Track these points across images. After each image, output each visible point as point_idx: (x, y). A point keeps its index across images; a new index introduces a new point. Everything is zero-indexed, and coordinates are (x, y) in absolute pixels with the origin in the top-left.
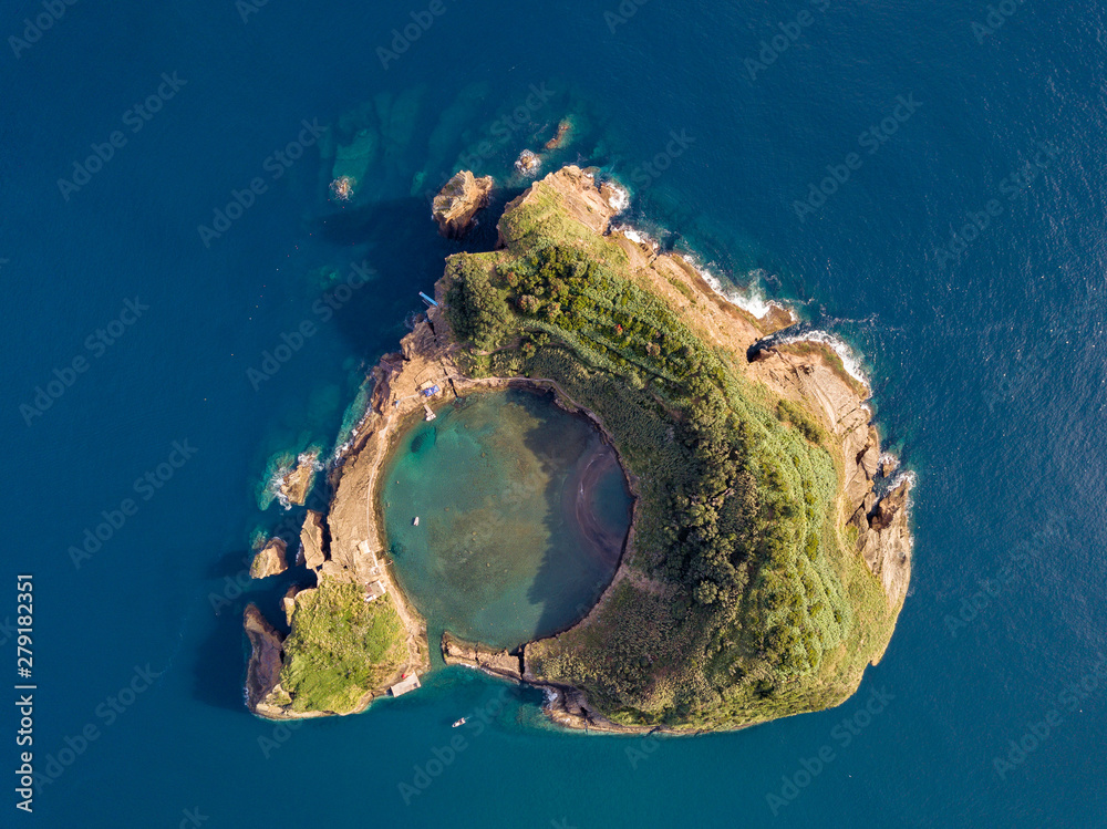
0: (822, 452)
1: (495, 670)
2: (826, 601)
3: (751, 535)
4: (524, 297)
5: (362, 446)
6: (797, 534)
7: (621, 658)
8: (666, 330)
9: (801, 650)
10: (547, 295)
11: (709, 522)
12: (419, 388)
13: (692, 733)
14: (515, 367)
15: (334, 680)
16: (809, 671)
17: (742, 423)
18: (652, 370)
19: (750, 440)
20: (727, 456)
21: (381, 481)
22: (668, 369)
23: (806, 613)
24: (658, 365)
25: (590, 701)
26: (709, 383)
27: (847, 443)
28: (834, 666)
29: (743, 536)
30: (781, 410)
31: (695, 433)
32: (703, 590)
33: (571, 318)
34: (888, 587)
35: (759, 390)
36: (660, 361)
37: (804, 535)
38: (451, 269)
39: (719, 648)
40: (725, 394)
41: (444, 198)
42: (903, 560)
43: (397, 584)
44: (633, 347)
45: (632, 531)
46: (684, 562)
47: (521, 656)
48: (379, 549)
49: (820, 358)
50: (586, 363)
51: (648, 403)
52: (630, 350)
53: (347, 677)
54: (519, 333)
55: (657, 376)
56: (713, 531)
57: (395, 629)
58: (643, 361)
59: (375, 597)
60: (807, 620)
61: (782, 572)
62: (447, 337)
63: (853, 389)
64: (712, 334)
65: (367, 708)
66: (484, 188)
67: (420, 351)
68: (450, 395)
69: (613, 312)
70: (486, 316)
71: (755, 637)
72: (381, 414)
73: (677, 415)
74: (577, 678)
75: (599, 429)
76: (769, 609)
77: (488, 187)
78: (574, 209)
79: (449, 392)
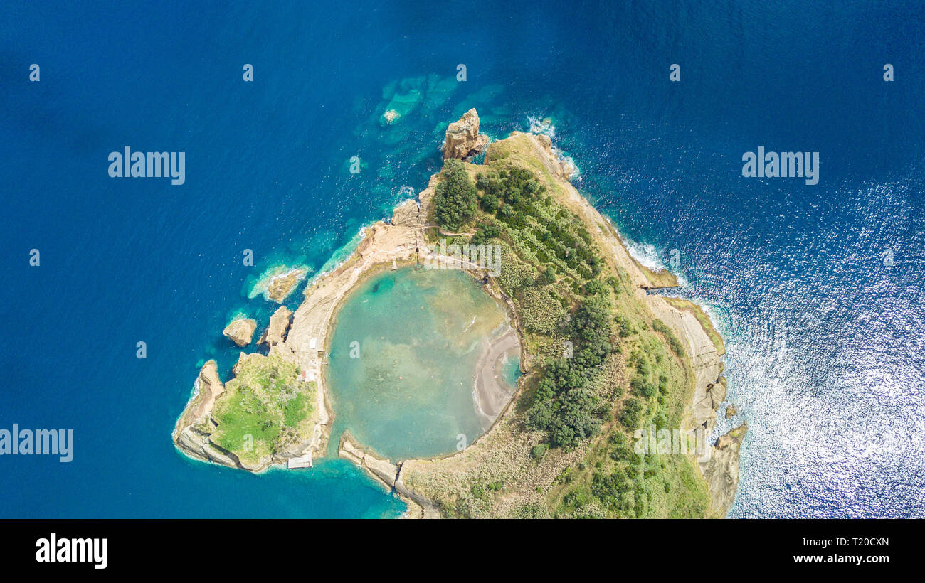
1: (374, 472)
8: (583, 243)
18: (566, 269)
22: (578, 271)
27: (702, 373)
43: (325, 381)
47: (399, 467)
48: (322, 349)
51: (557, 294)
57: (311, 409)
58: (560, 262)
65: (263, 472)
67: (405, 221)
68: (413, 260)
72: (361, 257)
75: (513, 314)
79: (413, 258)
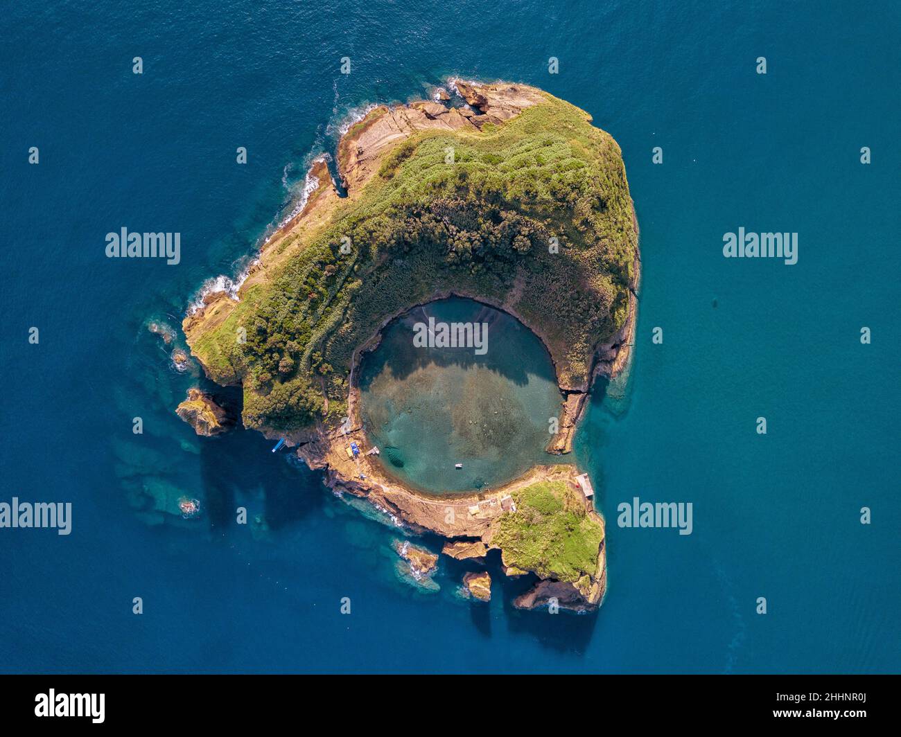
0: (421, 146)
1: (578, 413)
2: (535, 151)
3: (479, 206)
4: (280, 369)
5: (394, 506)
6: (481, 170)
7: (572, 314)
8: (315, 259)
9: (570, 174)
10: (281, 352)
11: (469, 238)
12: (351, 458)
13: (638, 264)
14: (340, 381)
15: (574, 539)
16: (586, 169)
17: (393, 206)
18: (347, 272)
19: (406, 201)
20: (417, 220)
21: (423, 493)
22: (347, 260)
23: (542, 168)
24: (343, 268)
25: (606, 341)
26: (360, 229)
27: (419, 126)
28: (586, 150)
29: (480, 213)
30: (386, 175)
31: (398, 243)
32: (520, 246)
33: (300, 334)
34: (532, 103)
35: (369, 190)
36: (340, 266)
37: (483, 165)
38: (254, 425)
39: (565, 237)
40: (369, 217)
41: (198, 427)
42: (514, 90)
43: (505, 486)
44: (327, 286)
45: (477, 298)
46: (500, 261)
47: (568, 392)
48: (476, 498)
49: (353, 142)
50: (339, 324)
51: (374, 278)
52: (330, 289)
53: (572, 530)
54: (310, 376)
55: (352, 269)
56: (476, 235)
57: (539, 490)
58: (340, 280)
59: (513, 504)
60: (548, 167)
61: (509, 184)
62: (312, 433)
63: (379, 118)
64: (322, 224)
65: (601, 516)
66: (197, 395)
67: (321, 455)
68: (361, 435)
69: (298, 299)
70: (293, 401)
71: (557, 209)
72: (370, 490)
73: (385, 256)
74: (585, 350)
75: (396, 318)
76: (536, 196)
77: (197, 391)
78: (215, 324)
79: (357, 435)
